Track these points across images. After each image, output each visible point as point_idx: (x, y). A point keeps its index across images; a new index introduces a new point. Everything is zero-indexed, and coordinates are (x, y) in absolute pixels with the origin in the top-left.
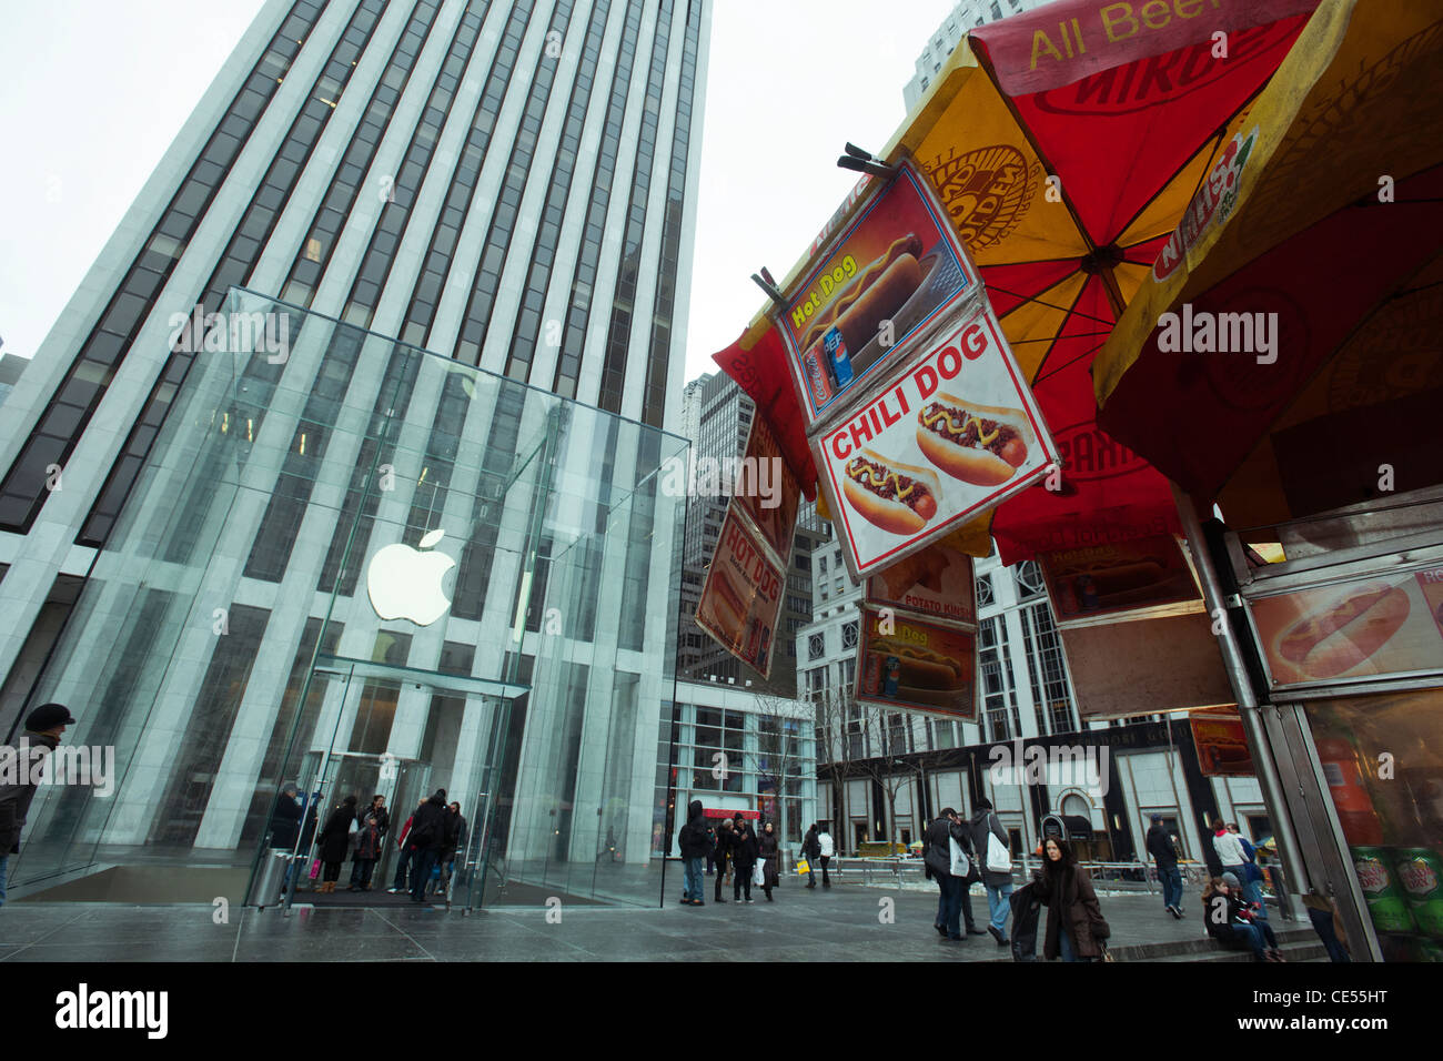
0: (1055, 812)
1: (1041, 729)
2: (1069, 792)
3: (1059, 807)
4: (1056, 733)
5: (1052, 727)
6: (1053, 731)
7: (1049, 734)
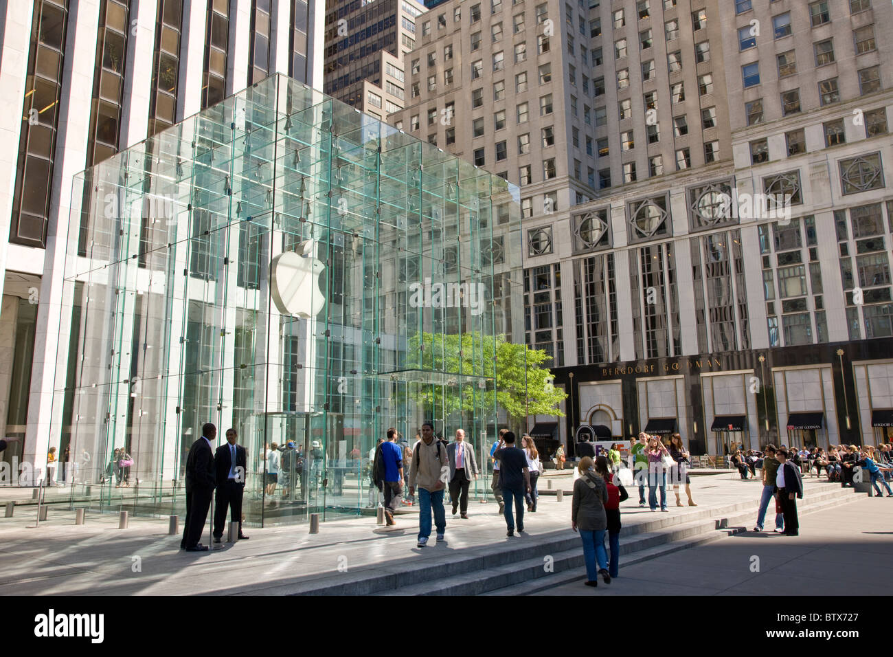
0: (584, 423)
1: (581, 359)
2: (597, 408)
3: (588, 419)
4: (593, 363)
5: (590, 358)
6: (590, 361)
7: (587, 363)
